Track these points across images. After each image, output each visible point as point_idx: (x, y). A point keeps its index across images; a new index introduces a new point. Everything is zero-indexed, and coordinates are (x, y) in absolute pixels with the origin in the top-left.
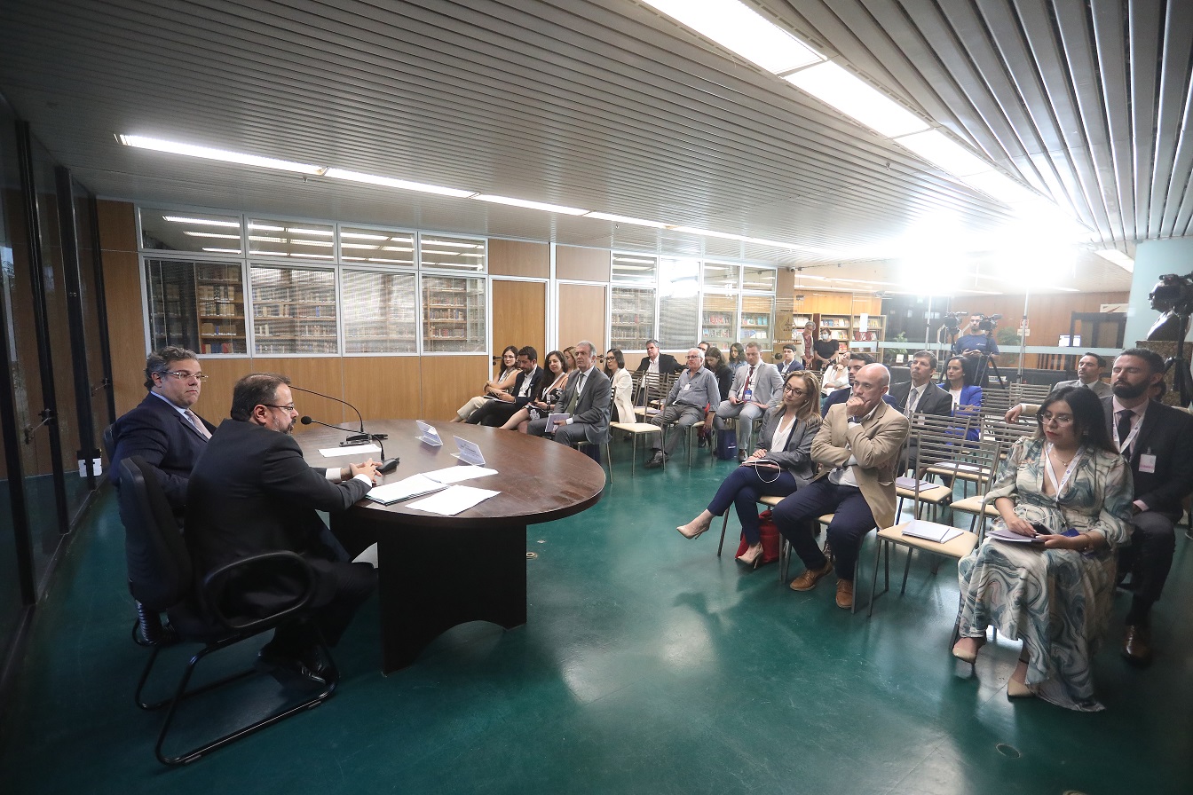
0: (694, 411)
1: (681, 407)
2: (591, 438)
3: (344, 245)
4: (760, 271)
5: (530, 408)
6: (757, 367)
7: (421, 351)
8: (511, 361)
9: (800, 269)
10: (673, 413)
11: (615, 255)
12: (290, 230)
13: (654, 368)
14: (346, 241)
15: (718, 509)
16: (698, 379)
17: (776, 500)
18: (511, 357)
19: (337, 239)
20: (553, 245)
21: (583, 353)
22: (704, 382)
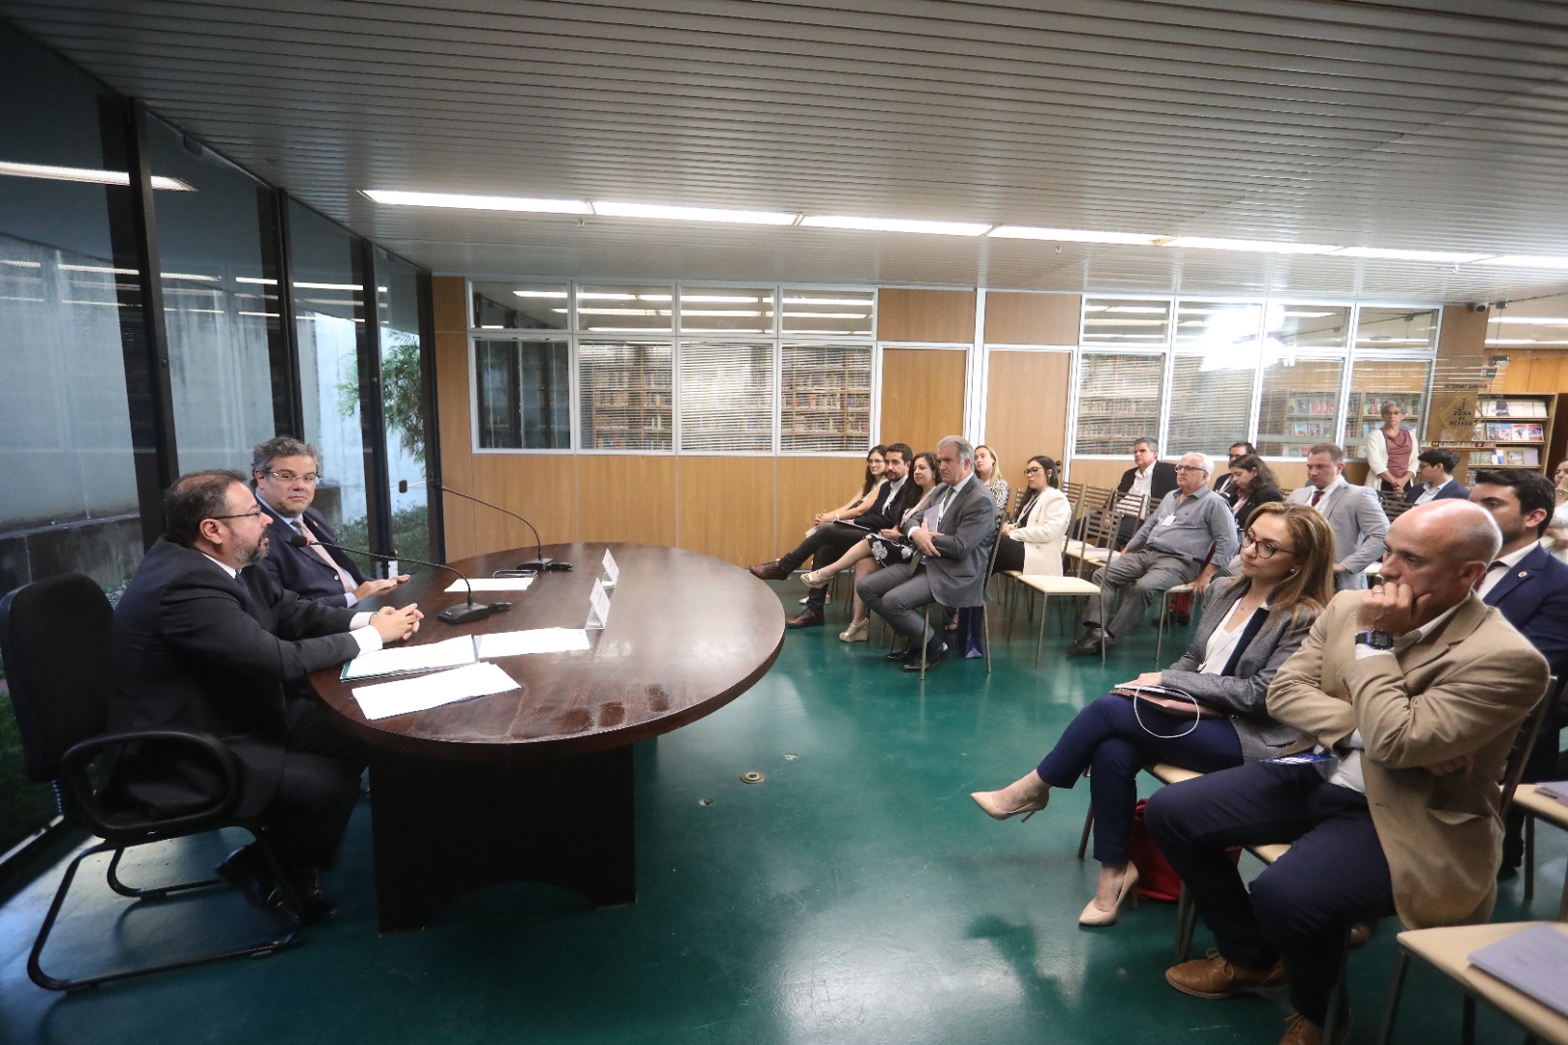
0: (1172, 563)
1: (1150, 556)
2: (945, 597)
3: (684, 313)
4: (1410, 316)
5: (871, 542)
6: (1329, 491)
7: (777, 450)
8: (878, 467)
9: (1501, 305)
10: (1137, 565)
11: (1091, 302)
12: (644, 297)
13: (1142, 486)
14: (688, 306)
15: (1058, 772)
16: (1192, 508)
17: (1178, 776)
18: (877, 461)
19: (673, 305)
20: (981, 293)
21: (947, 460)
22: (1202, 512)
